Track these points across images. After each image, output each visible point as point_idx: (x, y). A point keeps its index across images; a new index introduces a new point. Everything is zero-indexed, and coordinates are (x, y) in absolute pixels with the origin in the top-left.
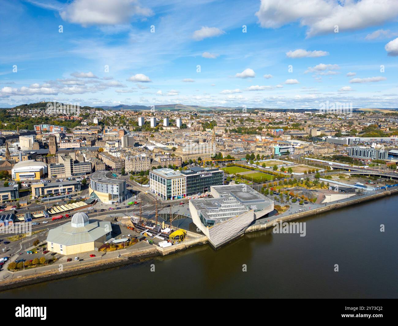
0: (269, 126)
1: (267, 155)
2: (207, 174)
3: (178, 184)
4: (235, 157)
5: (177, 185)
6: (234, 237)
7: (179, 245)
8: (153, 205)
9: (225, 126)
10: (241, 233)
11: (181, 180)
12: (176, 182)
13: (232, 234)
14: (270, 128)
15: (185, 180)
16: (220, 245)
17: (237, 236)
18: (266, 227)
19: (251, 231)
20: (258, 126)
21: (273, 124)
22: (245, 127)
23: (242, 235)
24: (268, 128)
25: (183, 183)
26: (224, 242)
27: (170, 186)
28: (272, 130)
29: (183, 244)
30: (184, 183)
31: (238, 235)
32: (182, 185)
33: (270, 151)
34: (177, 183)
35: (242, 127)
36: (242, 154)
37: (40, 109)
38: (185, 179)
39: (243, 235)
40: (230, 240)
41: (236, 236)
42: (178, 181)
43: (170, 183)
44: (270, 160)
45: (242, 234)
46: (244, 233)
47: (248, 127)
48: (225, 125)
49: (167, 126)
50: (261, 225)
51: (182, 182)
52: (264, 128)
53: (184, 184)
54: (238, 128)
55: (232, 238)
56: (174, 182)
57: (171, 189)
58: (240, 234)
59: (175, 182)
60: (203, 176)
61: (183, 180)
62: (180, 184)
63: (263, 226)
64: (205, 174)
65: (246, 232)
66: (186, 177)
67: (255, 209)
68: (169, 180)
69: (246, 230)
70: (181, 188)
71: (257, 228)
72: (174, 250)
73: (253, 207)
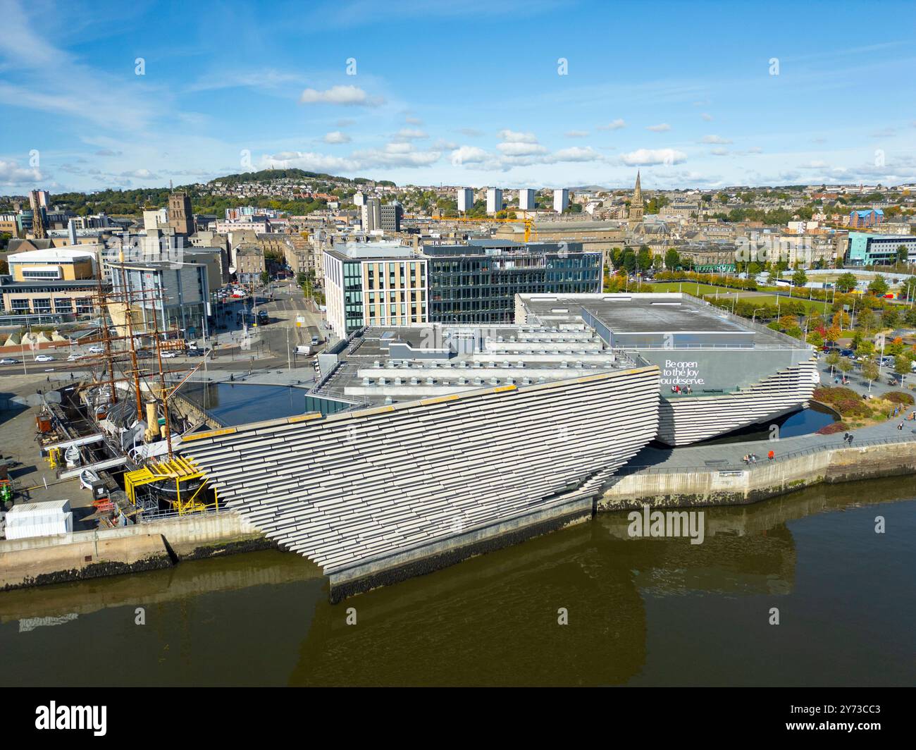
0: (835, 207)
1: (818, 260)
2: (528, 261)
3: (392, 286)
4: (694, 259)
5: (386, 289)
6: (503, 529)
7: (121, 539)
8: (273, 357)
9: (694, 207)
10: (566, 510)
11: (407, 272)
12: (381, 274)
13: (476, 504)
14: (838, 211)
15: (423, 274)
16: (374, 568)
17: (532, 521)
18: (746, 491)
19: (645, 504)
20: (798, 208)
21: (850, 202)
22: (756, 210)
23: (573, 523)
24: (833, 212)
25: (413, 284)
26: (418, 555)
27: (357, 288)
28: (844, 217)
29: (152, 530)
30: (418, 283)
31: (544, 517)
32: (408, 290)
33: (831, 247)
34: (386, 279)
35: (745, 210)
36: (724, 250)
37: (260, 184)
38: (422, 266)
39: (583, 519)
40: (467, 541)
41: (523, 523)
42: (392, 274)
43: (354, 277)
44: (829, 271)
45: (576, 515)
46: (594, 512)
47: (767, 210)
48: (695, 204)
49: (528, 207)
50: (716, 475)
51: (407, 279)
52: (817, 211)
53: (418, 288)
54: (731, 213)
55: (489, 534)
56: (371, 274)
57: (360, 303)
58: (555, 514)
59: (376, 275)
60: (509, 266)
61: (413, 273)
62: (402, 286)
63: (727, 482)
64: (517, 261)
65: (609, 503)
66: (426, 261)
67: (691, 381)
68: (351, 265)
69: (608, 492)
70: (406, 302)
71: (689, 487)
72: (80, 566)
73: (676, 371)
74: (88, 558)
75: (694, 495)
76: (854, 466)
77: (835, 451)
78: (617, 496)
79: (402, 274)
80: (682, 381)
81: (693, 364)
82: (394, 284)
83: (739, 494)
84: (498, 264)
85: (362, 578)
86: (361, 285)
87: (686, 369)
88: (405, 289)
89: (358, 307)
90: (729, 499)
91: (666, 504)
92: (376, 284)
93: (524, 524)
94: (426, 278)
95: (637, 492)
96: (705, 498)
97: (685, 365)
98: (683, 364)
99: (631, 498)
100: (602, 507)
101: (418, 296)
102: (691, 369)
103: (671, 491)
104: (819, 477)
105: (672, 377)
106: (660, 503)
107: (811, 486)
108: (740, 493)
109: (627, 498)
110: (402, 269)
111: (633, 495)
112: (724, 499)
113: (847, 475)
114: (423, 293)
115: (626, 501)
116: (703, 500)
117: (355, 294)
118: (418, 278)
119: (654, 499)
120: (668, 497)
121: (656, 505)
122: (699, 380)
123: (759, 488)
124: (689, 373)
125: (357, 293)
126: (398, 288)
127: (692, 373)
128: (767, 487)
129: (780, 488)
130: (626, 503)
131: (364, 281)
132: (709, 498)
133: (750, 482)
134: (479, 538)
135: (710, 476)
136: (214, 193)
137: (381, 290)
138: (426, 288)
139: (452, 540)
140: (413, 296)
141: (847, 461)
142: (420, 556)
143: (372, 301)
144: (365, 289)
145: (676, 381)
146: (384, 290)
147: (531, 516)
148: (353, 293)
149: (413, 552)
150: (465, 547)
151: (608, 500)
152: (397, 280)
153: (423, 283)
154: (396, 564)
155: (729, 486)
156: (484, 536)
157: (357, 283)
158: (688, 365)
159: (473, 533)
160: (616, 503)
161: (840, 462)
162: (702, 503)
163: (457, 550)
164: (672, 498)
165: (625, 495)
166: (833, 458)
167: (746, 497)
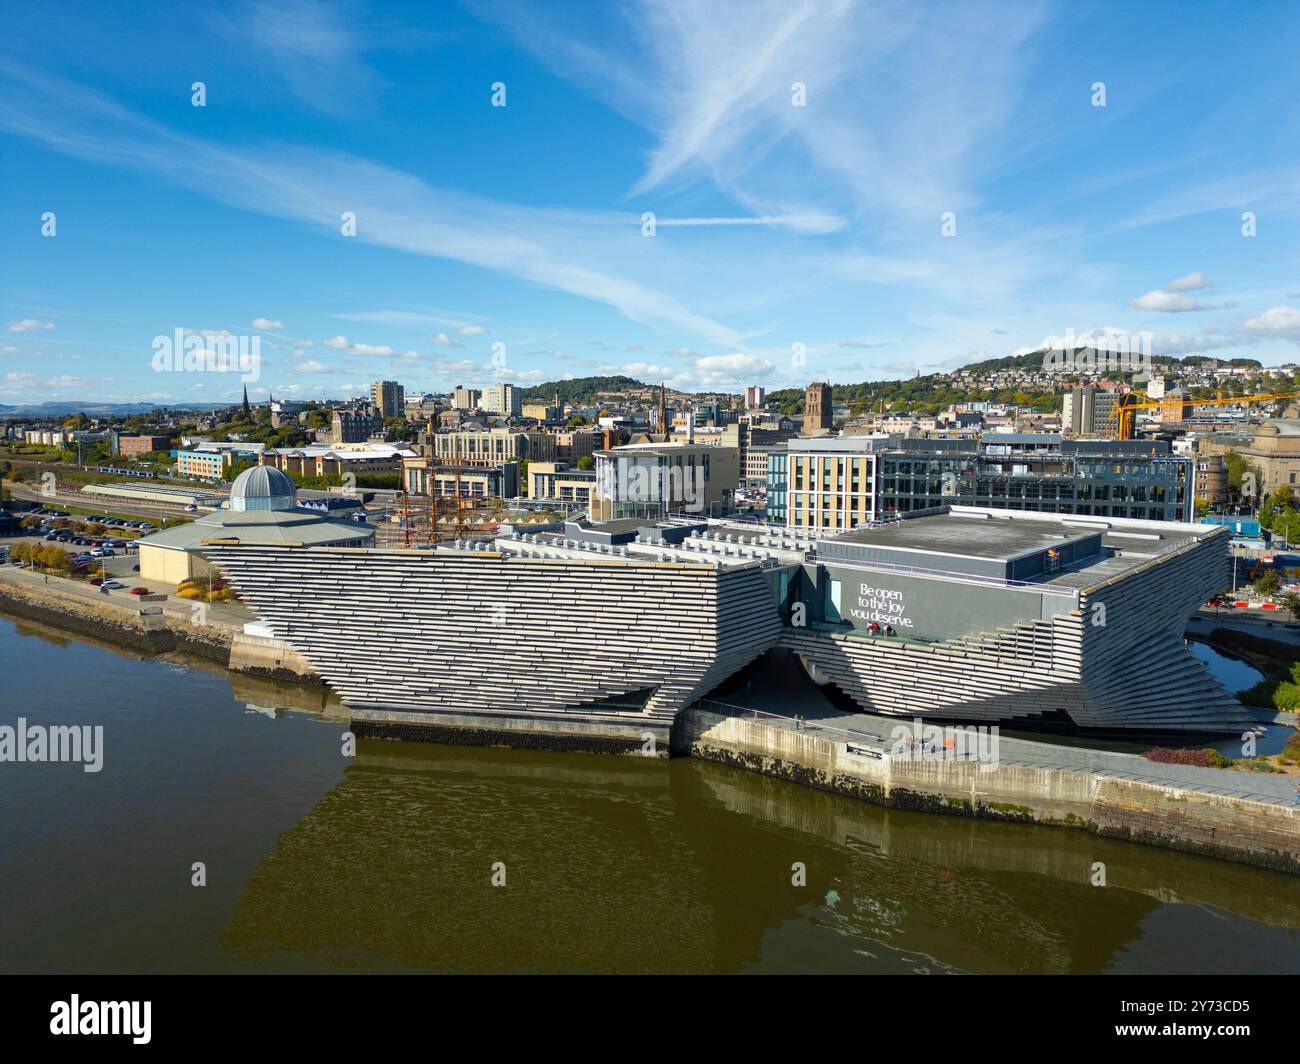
2: (1047, 465)
3: (826, 487)
5: (818, 491)
10: (628, 732)
11: (847, 470)
12: (813, 471)
15: (869, 473)
16: (391, 717)
17: (578, 730)
18: (888, 785)
19: (751, 765)
25: (855, 487)
26: (436, 720)
30: (862, 486)
32: (847, 494)
34: (818, 478)
38: (869, 464)
39: (652, 753)
42: (827, 473)
43: (779, 473)
50: (842, 748)
51: (846, 479)
53: (862, 493)
56: (799, 470)
57: (784, 507)
58: (611, 732)
59: (806, 472)
60: (1018, 471)
61: (855, 472)
62: (839, 488)
63: (858, 764)
64: (1031, 465)
65: (706, 748)
66: (874, 457)
67: (895, 619)
68: (777, 458)
69: (706, 734)
70: (843, 511)
71: (806, 756)
72: (273, 667)
73: (874, 601)
74: (278, 662)
75: (813, 770)
76: (1153, 817)
77: (1107, 779)
78: (715, 742)
79: (840, 472)
80: (884, 617)
81: (896, 594)
82: (828, 486)
83: (876, 789)
84: (999, 468)
85: (380, 723)
86: (785, 483)
87: (887, 601)
88: (843, 493)
89: (782, 511)
90: (863, 791)
91: (777, 772)
92: (806, 483)
93: (566, 731)
94: (873, 480)
95: (740, 743)
96: (829, 779)
97: (886, 594)
98: (883, 592)
99: (733, 750)
100: (698, 750)
101: (862, 503)
102: (894, 601)
103: (783, 754)
104: (1071, 816)
105: (869, 610)
106: (769, 768)
107: (1051, 826)
108: (879, 787)
109: (728, 748)
110: (840, 467)
111: (735, 746)
112: (855, 789)
113: (1134, 830)
114: (868, 500)
115: (727, 751)
116: (826, 781)
117: (779, 495)
118: (861, 479)
119: (762, 760)
120: (778, 762)
121: (764, 769)
122: (905, 620)
123: (912, 788)
124: (891, 608)
125: (782, 493)
126: (833, 491)
127: (895, 608)
128: (935, 792)
129: (967, 804)
130: (727, 756)
131: (790, 479)
132: (834, 780)
133: (893, 773)
134: (507, 727)
135: (833, 747)
136: (954, 385)
137: (811, 492)
138: (872, 494)
139: (475, 718)
140: (854, 503)
141: (1134, 804)
142: (438, 723)
143: (799, 505)
144: (791, 490)
145: (874, 616)
146: (815, 492)
147: (576, 724)
148: (776, 493)
149: (431, 715)
150: (490, 731)
151: (705, 743)
152: (832, 480)
153: (869, 486)
154: (413, 721)
155: (862, 771)
156: (513, 727)
157: (782, 481)
158: (889, 595)
159: (500, 720)
160: (715, 751)
161: (1116, 800)
162: (824, 785)
163: (481, 732)
164: (784, 765)
165: (726, 743)
166: (1103, 792)
167: (887, 795)
